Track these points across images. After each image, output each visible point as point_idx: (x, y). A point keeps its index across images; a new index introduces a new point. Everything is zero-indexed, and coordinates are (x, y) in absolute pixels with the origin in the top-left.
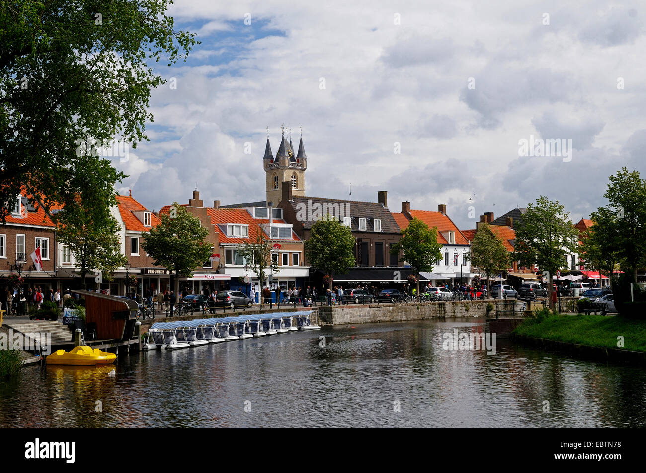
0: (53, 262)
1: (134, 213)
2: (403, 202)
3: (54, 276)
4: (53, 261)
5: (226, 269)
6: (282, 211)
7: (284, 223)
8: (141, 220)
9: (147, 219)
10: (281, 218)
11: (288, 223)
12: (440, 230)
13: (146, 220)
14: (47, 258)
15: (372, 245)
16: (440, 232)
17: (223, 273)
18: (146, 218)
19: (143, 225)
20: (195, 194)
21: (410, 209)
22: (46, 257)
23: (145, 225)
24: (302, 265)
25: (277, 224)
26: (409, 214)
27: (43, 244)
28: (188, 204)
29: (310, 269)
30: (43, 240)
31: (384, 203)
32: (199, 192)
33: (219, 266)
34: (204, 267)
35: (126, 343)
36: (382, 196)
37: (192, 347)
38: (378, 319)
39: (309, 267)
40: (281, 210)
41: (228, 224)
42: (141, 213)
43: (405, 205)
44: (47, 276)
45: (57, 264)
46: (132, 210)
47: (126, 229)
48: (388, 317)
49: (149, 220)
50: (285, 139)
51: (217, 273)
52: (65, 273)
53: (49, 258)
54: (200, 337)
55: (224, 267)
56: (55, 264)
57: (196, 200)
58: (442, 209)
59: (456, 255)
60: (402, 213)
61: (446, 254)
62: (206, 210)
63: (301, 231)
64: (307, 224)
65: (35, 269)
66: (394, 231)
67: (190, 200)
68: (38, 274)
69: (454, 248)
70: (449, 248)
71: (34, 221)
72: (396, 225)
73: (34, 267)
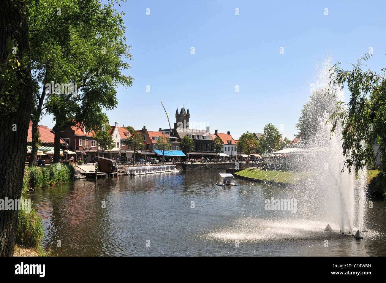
3: (97, 152)
5: (154, 151)
8: (126, 135)
10: (173, 135)
11: (175, 136)
12: (227, 140)
14: (95, 146)
15: (203, 144)
19: (127, 137)
20: (144, 127)
21: (218, 132)
25: (171, 137)
26: (217, 134)
27: (94, 142)
33: (151, 150)
34: (146, 150)
35: (112, 173)
37: (140, 175)
40: (173, 132)
41: (155, 136)
42: (126, 133)
43: (216, 131)
44: (95, 152)
46: (124, 132)
47: (121, 138)
49: (129, 135)
50: (183, 108)
51: (151, 152)
52: (101, 151)
54: (143, 172)
56: (97, 148)
57: (144, 129)
58: (229, 133)
59: (232, 148)
60: (215, 134)
61: (229, 148)
62: (147, 132)
63: (179, 139)
64: (182, 137)
65: (91, 150)
66: (211, 140)
67: (143, 129)
68: (91, 151)
69: (232, 145)
70: (230, 145)
71: (91, 135)
72: (212, 138)
73: (91, 149)
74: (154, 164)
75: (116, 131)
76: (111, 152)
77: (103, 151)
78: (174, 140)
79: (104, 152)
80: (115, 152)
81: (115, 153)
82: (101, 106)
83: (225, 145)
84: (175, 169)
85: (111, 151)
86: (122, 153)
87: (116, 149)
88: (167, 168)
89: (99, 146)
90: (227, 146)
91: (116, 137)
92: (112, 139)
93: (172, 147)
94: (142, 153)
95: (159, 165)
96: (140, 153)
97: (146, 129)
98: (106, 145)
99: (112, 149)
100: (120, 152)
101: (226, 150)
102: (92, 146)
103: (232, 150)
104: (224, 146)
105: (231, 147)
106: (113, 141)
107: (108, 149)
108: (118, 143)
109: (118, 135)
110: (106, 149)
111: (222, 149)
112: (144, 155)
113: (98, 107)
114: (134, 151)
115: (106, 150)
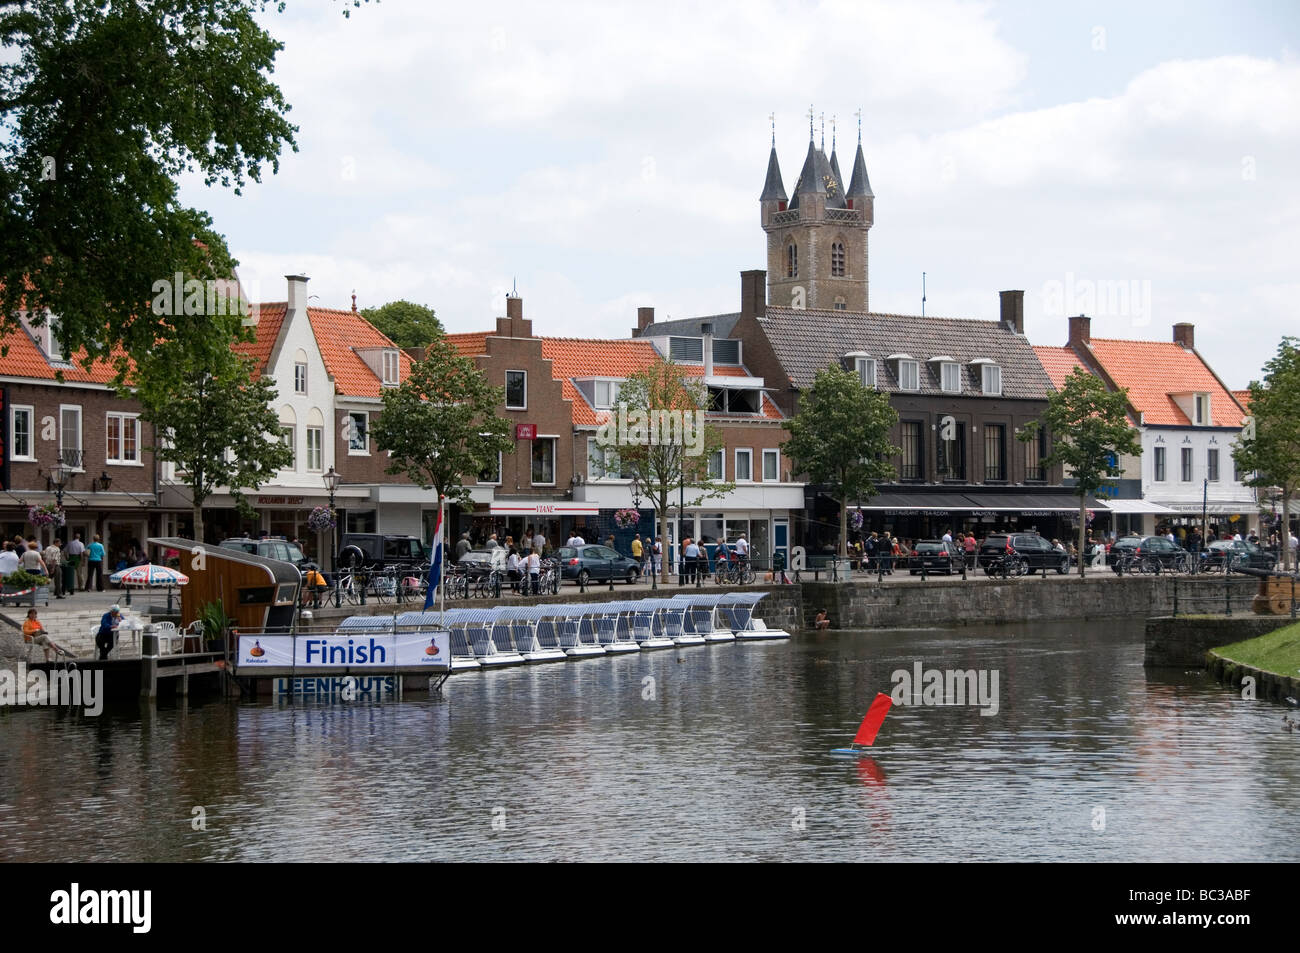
0: (151, 471)
1: (360, 354)
2: (1071, 319)
3: (155, 503)
4: (150, 467)
5: (588, 489)
6: (740, 344)
7: (746, 375)
8: (376, 370)
9: (391, 367)
10: (736, 361)
11: (756, 375)
12: (1172, 390)
13: (388, 370)
14: (137, 462)
15: (975, 429)
16: (1170, 396)
17: (583, 500)
18: (388, 364)
19: (381, 381)
20: (514, 305)
21: (1092, 336)
22: (133, 457)
23: (385, 382)
24: (786, 481)
25: (723, 377)
26: (1086, 349)
27: (126, 428)
28: (495, 330)
29: (806, 489)
30: (126, 420)
31: (1014, 321)
32: (520, 301)
33: (572, 483)
34: (534, 484)
36: (1012, 303)
38: (962, 615)
39: (803, 484)
40: (737, 342)
41: (597, 378)
42: (377, 353)
43: (1080, 325)
44: (137, 504)
45: (160, 474)
46: (355, 345)
47: (337, 392)
48: (988, 612)
49: (395, 370)
50: (818, 146)
51: (569, 498)
52: (181, 498)
53: (142, 461)
55: (584, 484)
56: (156, 475)
57: (514, 321)
58: (1183, 334)
59: (1213, 455)
60: (1068, 347)
61: (1186, 453)
62: (538, 344)
63: (785, 395)
64: (801, 378)
65: (106, 488)
66: (1037, 393)
67: (499, 321)
68: (112, 499)
69: (1208, 436)
70: (1194, 436)
71: (103, 374)
72: (1044, 378)
73: (104, 482)
74: (617, 588)
75: (298, 344)
76: (263, 499)
77: (200, 495)
78: (742, 401)
79: (207, 504)
80: (294, 499)
81: (291, 514)
82: (165, 156)
83: (1155, 434)
84: (759, 627)
85: (262, 492)
86: (350, 507)
87: (301, 479)
88: (697, 618)
89: (169, 455)
90: (1174, 443)
91: (300, 385)
92: (271, 405)
93: (730, 460)
94: (502, 508)
95: (626, 596)
96: (486, 507)
97: (529, 323)
98: (219, 451)
99: (273, 481)
100: (331, 498)
101: (1160, 473)
102: (110, 462)
103: (1214, 473)
104: (1148, 441)
105: (1200, 444)
106: (271, 424)
107: (242, 480)
108: (315, 436)
109: (317, 377)
110: (223, 480)
111: (1125, 461)
112: (517, 521)
113: (149, 165)
114: (440, 491)
115: (225, 490)
